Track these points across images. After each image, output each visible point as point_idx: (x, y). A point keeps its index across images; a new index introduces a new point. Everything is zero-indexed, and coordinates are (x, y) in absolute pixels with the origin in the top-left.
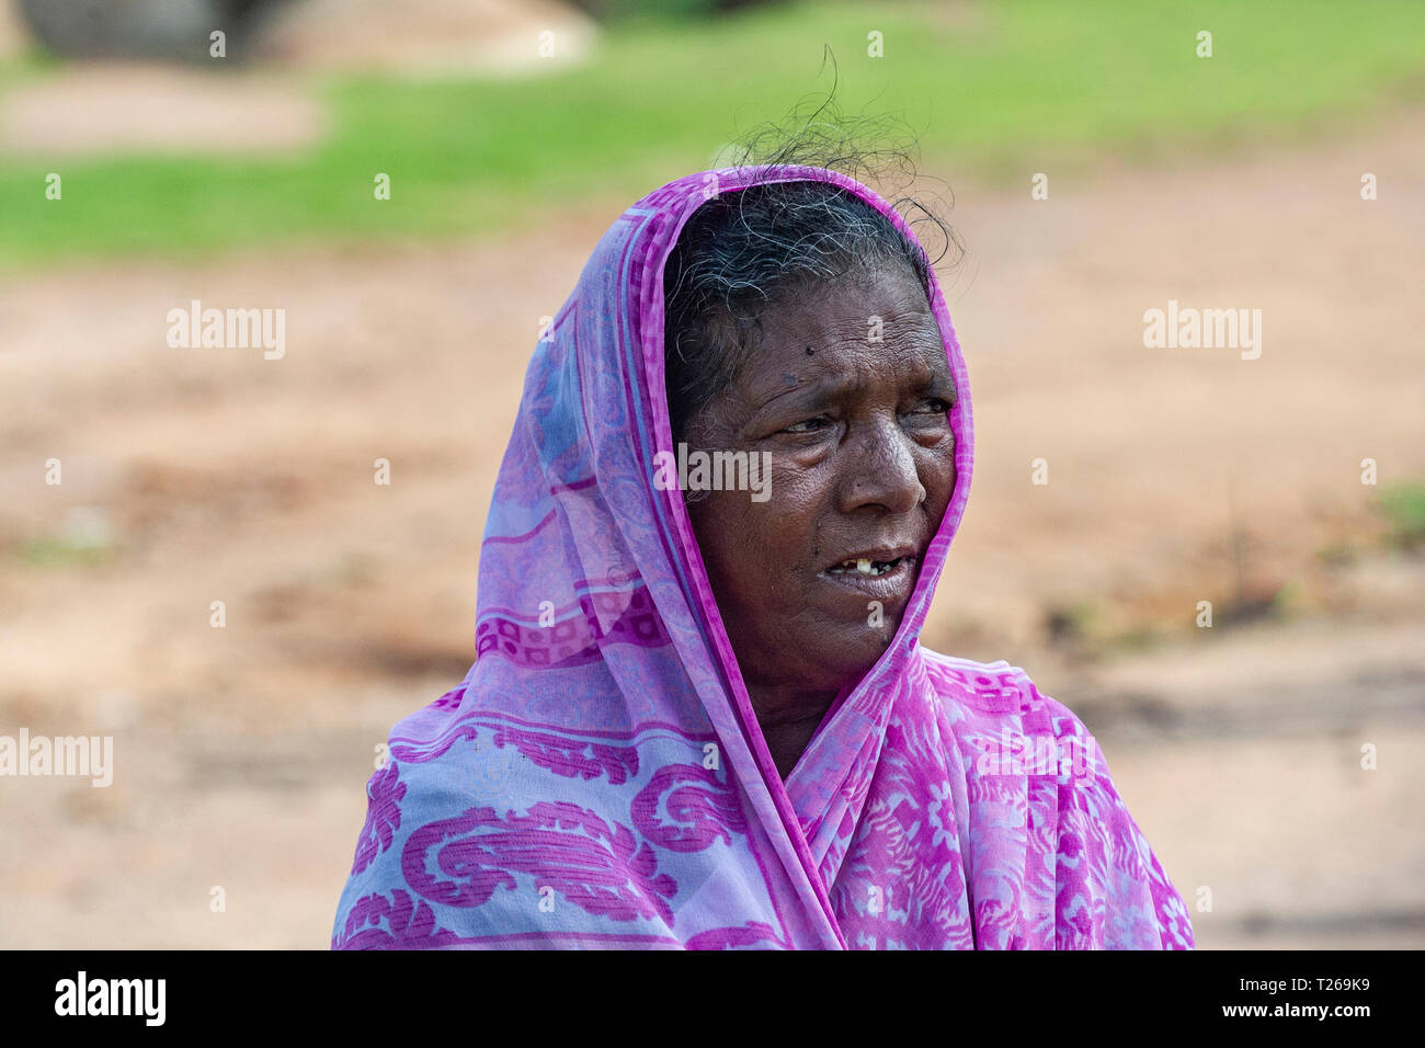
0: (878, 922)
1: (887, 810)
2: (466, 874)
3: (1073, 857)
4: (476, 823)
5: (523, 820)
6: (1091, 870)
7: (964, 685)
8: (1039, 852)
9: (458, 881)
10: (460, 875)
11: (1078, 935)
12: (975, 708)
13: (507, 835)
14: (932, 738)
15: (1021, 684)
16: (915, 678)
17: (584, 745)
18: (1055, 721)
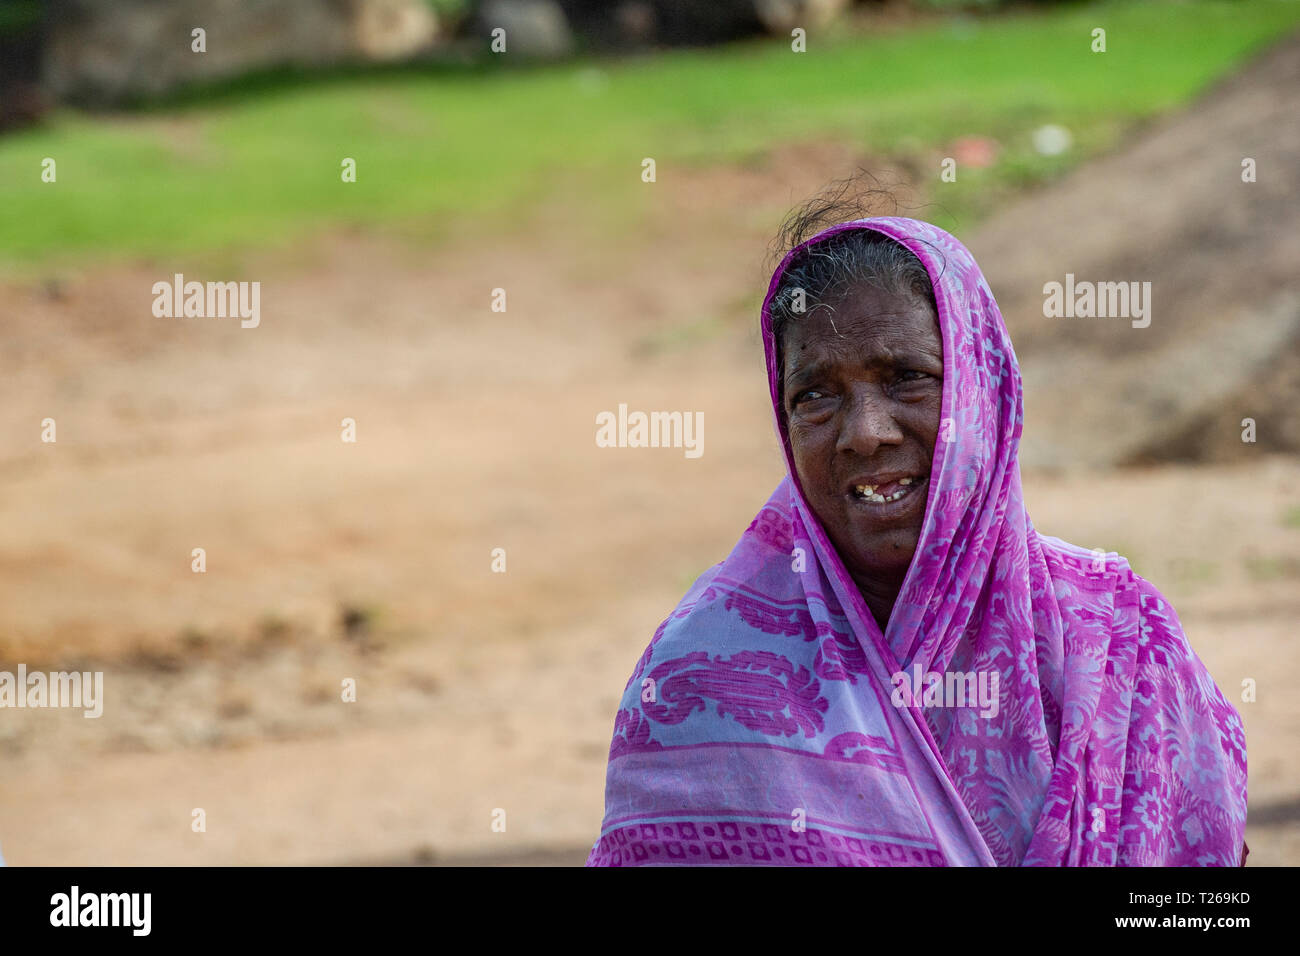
0: (976, 739)
1: (989, 659)
2: (676, 700)
3: (1147, 697)
4: (692, 662)
5: (724, 663)
6: (1163, 708)
7: (1078, 570)
8: (1117, 691)
9: (669, 706)
10: (672, 701)
11: (1148, 754)
12: (1082, 588)
13: (707, 671)
14: (1025, 607)
15: (1121, 571)
16: (1018, 564)
17: (790, 612)
18: (1143, 597)
